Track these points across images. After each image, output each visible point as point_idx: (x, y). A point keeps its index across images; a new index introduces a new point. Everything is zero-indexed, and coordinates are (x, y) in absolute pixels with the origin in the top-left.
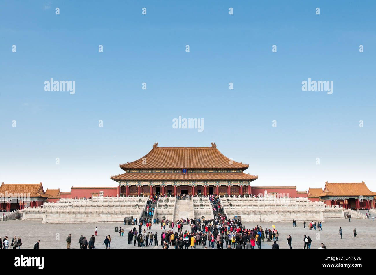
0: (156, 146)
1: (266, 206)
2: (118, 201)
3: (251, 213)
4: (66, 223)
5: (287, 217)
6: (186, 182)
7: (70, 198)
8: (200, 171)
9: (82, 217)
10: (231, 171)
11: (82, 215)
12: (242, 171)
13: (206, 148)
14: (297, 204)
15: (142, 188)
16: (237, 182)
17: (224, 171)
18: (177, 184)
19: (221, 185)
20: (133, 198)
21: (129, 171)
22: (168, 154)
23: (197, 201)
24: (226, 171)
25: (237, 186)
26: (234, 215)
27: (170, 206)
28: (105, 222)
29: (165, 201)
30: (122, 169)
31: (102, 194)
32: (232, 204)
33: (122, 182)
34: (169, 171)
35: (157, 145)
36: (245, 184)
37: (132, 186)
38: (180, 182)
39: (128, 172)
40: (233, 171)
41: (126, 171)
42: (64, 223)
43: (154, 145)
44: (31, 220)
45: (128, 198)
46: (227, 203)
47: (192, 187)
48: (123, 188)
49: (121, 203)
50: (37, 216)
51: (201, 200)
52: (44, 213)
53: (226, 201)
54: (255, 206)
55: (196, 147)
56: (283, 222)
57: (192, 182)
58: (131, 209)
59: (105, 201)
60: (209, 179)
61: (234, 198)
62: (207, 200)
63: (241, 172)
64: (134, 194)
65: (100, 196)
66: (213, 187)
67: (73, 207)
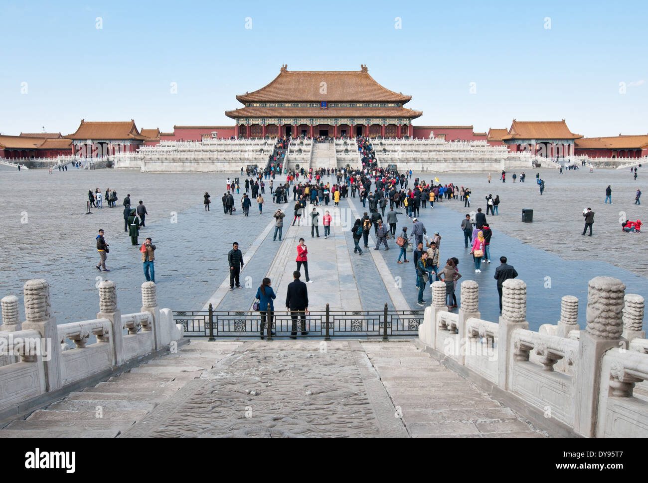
0: (284, 70)
1: (430, 151)
2: (237, 145)
3: (410, 160)
4: (172, 172)
5: (457, 166)
6: (327, 120)
7: (173, 140)
8: (345, 105)
9: (192, 165)
10: (386, 105)
11: (191, 162)
12: (401, 104)
13: (353, 72)
14: (472, 149)
15: (267, 127)
16: (394, 120)
17: (377, 105)
18: (314, 123)
19: (373, 124)
20: (257, 141)
21: (249, 104)
22: (301, 80)
23: (341, 145)
24: (379, 105)
25: (394, 125)
26: (388, 164)
27: (305, 151)
28: (221, 172)
29: (298, 145)
30: (240, 101)
31: (215, 135)
32: (386, 149)
33: (240, 119)
34: (303, 105)
35: (286, 68)
36: (405, 123)
37: (253, 125)
38: (318, 120)
39: (248, 106)
40: (390, 105)
41: (245, 105)
42: (169, 172)
43: (282, 68)
44: (127, 168)
45: (250, 141)
46: (379, 148)
47: (334, 127)
48: (242, 128)
49: (240, 147)
50: (133, 163)
51: (345, 143)
52: (142, 159)
53: (378, 145)
54: (416, 151)
55: (340, 71)
56: (452, 172)
57: (333, 120)
58: (254, 155)
60: (357, 115)
61: (390, 141)
62: (353, 143)
63: (400, 106)
64: (256, 136)
65: (213, 138)
66: (361, 127)
67: (178, 151)
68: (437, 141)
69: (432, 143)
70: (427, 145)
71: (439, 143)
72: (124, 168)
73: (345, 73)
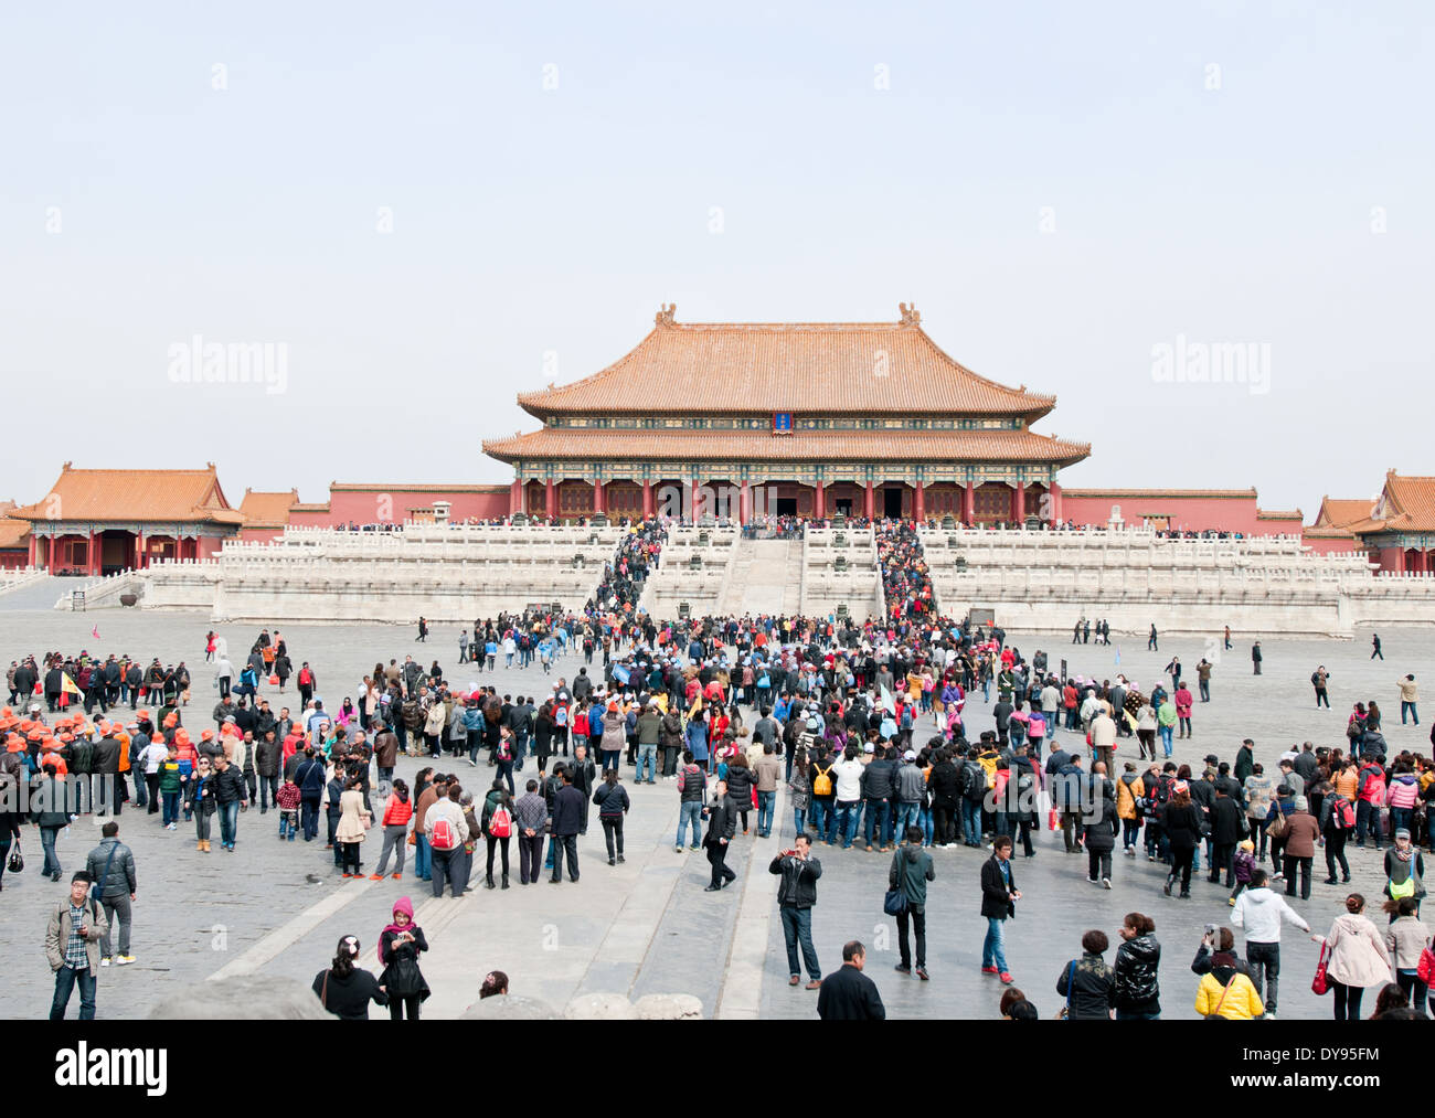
0: (665, 320)
1: (1108, 567)
2: (504, 542)
3: (1042, 597)
4: (302, 623)
5: (1192, 617)
6: (791, 469)
7: (323, 526)
8: (849, 424)
9: (365, 602)
10: (978, 424)
11: (362, 594)
12: (1023, 422)
13: (876, 324)
14: (1246, 560)
15: (609, 489)
16: (1001, 469)
17: (947, 424)
18: (753, 477)
19: (936, 482)
20: (568, 531)
21: (558, 421)
22: (716, 349)
23: (825, 545)
24: (956, 423)
25: (1003, 485)
26: (971, 605)
28: (454, 624)
29: (692, 544)
30: (529, 412)
31: (442, 512)
32: (968, 559)
33: (527, 465)
34: (719, 422)
35: (670, 313)
36: (1036, 479)
37: (567, 482)
38: (766, 468)
39: (553, 426)
40: (987, 425)
41: (545, 421)
42: (296, 623)
43: (659, 315)
44: (179, 609)
45: (546, 531)
46: (949, 556)
47: (815, 490)
48: (534, 491)
49: (517, 548)
50: (199, 595)
51: (839, 539)
52: (217, 582)
53: (943, 546)
55: (833, 324)
56: (1178, 634)
57: (811, 468)
58: (555, 574)
59: (456, 541)
60: (883, 454)
61: (981, 534)
62: (862, 541)
63: (1019, 428)
64: (569, 516)
65: (437, 520)
66: (900, 490)
67: (328, 559)
68: (1132, 535)
69: (1115, 541)
70: (1100, 547)
71: (1139, 541)
72: (173, 609)
73: (849, 328)
